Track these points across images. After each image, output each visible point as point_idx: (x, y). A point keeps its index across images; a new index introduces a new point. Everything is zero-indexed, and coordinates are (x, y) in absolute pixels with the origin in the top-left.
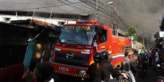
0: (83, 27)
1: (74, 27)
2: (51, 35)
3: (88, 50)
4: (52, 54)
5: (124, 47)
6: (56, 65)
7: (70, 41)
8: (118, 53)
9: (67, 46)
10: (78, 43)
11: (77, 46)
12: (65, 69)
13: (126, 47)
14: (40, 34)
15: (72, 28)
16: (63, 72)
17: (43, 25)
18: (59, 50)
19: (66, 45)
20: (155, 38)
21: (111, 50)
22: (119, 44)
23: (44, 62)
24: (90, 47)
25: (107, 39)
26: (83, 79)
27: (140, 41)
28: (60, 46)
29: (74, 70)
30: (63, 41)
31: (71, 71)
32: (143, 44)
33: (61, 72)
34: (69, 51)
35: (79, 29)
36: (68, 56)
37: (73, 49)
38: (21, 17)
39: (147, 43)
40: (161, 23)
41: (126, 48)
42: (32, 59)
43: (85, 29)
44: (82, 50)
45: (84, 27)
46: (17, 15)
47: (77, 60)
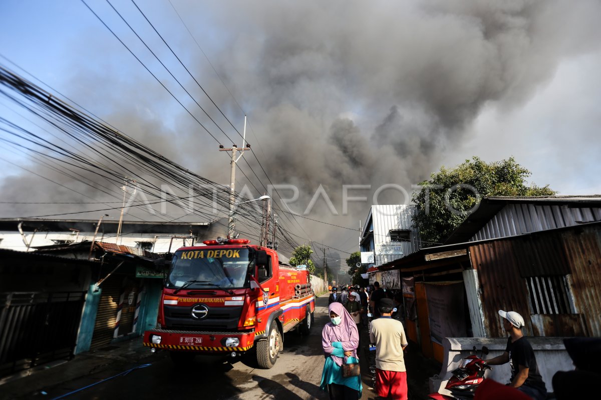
0: (223, 252)
1: (202, 252)
2: (140, 273)
3: (240, 298)
4: (138, 317)
5: (298, 287)
6: (171, 334)
7: (196, 283)
8: (287, 300)
9: (191, 294)
10: (217, 285)
11: (215, 291)
12: (195, 340)
13: (302, 287)
14: (113, 272)
15: (198, 256)
16: (190, 347)
17: (119, 251)
18: (174, 302)
19: (189, 291)
20: (349, 265)
21: (278, 294)
22: (289, 281)
23: (122, 336)
24: (243, 292)
25: (272, 273)
26: (233, 355)
27: (319, 274)
28: (175, 294)
29: (215, 338)
30: (179, 284)
31: (206, 342)
32: (324, 281)
33: (185, 347)
34: (198, 303)
35: (215, 257)
36: (196, 314)
37: (206, 299)
38: (34, 234)
39: (333, 277)
40: (363, 235)
41: (302, 289)
42: (94, 331)
43: (229, 255)
44: (227, 298)
45: (225, 251)
46: (20, 230)
47: (217, 320)
